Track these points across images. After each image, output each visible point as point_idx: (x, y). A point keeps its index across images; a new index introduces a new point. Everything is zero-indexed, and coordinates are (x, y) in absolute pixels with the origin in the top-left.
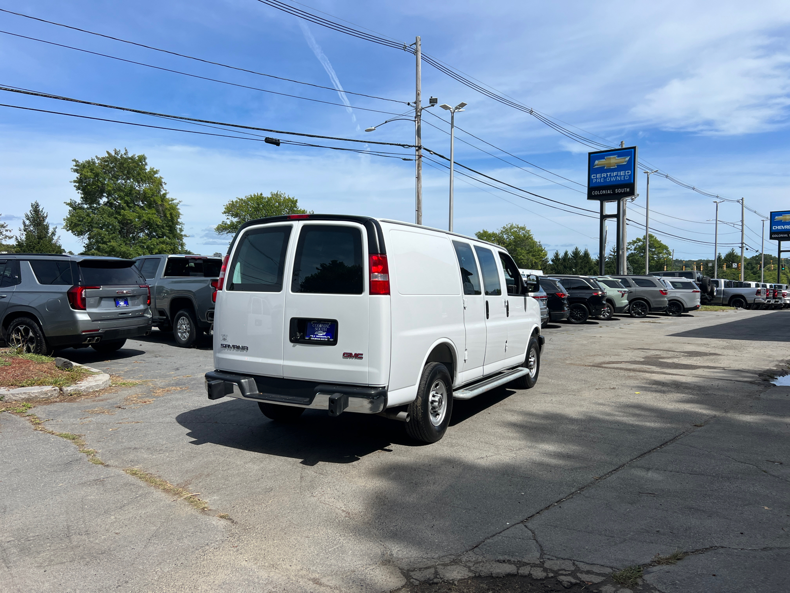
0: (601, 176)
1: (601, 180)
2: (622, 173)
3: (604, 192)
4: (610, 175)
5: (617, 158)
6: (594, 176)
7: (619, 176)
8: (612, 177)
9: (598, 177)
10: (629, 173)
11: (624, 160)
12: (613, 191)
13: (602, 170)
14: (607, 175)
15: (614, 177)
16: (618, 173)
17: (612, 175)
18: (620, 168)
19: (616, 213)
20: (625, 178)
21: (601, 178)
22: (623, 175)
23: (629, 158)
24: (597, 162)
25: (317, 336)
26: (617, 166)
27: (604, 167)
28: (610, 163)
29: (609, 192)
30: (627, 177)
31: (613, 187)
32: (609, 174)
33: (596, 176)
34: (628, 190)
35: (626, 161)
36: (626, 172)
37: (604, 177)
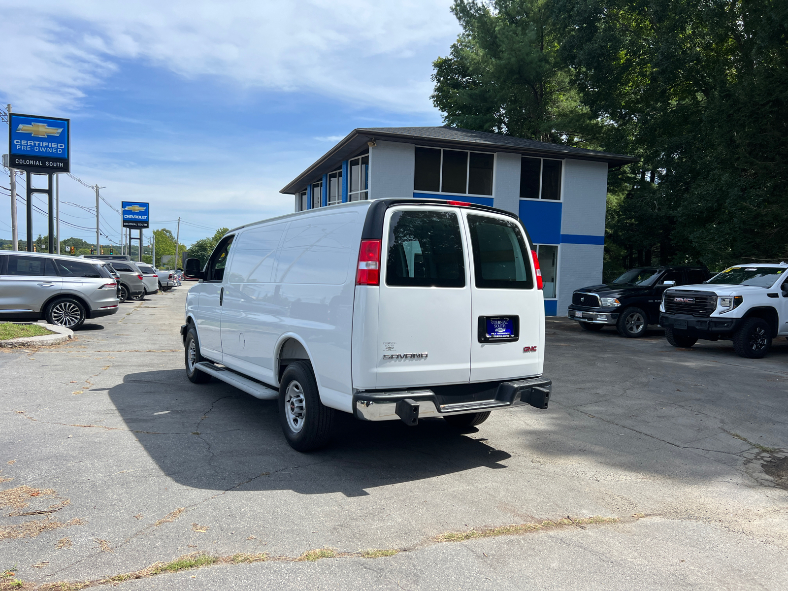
0: (27, 143)
1: (26, 148)
2: (54, 145)
3: (32, 162)
4: (39, 144)
5: (47, 127)
6: (17, 142)
7: (50, 148)
8: (42, 147)
9: (22, 144)
10: (62, 146)
11: (56, 131)
12: (44, 163)
13: (27, 136)
14: (35, 144)
15: (44, 148)
16: (48, 144)
17: (41, 145)
18: (51, 139)
19: (48, 189)
20: (57, 151)
21: (26, 146)
22: (55, 148)
23: (62, 130)
24: (21, 126)
25: (498, 334)
26: (48, 136)
27: (31, 134)
28: (39, 131)
29: (37, 163)
30: (60, 151)
31: (43, 158)
32: (37, 143)
33: (21, 142)
34: (62, 165)
35: (58, 133)
36: (59, 145)
37: (30, 145)
